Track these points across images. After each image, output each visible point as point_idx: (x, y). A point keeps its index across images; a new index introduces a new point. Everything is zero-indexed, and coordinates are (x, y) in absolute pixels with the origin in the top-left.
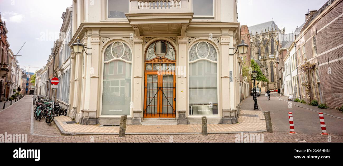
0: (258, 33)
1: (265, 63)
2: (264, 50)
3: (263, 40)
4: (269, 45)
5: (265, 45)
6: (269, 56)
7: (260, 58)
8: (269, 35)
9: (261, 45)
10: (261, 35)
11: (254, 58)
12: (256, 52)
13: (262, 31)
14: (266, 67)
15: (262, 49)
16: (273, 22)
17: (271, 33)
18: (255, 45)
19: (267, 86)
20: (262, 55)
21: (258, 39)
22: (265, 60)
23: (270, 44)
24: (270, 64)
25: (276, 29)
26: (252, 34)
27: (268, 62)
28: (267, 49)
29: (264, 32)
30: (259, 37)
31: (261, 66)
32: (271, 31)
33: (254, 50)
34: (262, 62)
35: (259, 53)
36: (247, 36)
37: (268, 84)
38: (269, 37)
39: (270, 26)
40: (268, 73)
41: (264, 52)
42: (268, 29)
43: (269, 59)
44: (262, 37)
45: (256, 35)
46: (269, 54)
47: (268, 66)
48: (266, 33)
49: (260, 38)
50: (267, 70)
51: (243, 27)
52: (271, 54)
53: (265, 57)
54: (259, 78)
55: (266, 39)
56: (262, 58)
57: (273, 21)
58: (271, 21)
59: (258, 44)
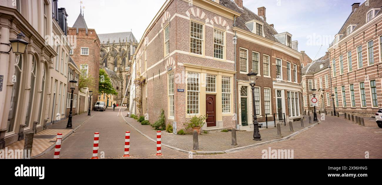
0: (115, 42)
1: (121, 76)
2: (120, 61)
3: (120, 50)
4: (126, 57)
5: (122, 56)
6: (126, 68)
7: (116, 69)
8: (126, 46)
9: (118, 56)
10: (119, 45)
11: (109, 68)
12: (112, 63)
13: (120, 41)
14: (122, 79)
15: (119, 59)
16: (132, 34)
17: (129, 44)
18: (112, 54)
19: (120, 100)
20: (118, 66)
21: (115, 48)
22: (121, 72)
23: (128, 55)
24: (126, 77)
25: (134, 41)
26: (109, 41)
27: (124, 74)
28: (124, 60)
29: (122, 42)
30: (116, 46)
31: (116, 78)
32: (129, 42)
33: (109, 59)
34: (118, 74)
35: (115, 64)
36: (95, 42)
37: (122, 98)
38: (126, 48)
39: (128, 37)
40: (123, 86)
41: (121, 64)
42: (127, 40)
43: (125, 71)
44: (119, 47)
45: (113, 44)
46: (126, 66)
47: (123, 79)
48: (124, 43)
49: (118, 48)
50: (122, 82)
51: (90, 30)
52: (128, 66)
53: (121, 69)
54: (107, 91)
55: (124, 50)
56: (118, 69)
57: (131, 32)
58: (130, 32)
59: (115, 54)
